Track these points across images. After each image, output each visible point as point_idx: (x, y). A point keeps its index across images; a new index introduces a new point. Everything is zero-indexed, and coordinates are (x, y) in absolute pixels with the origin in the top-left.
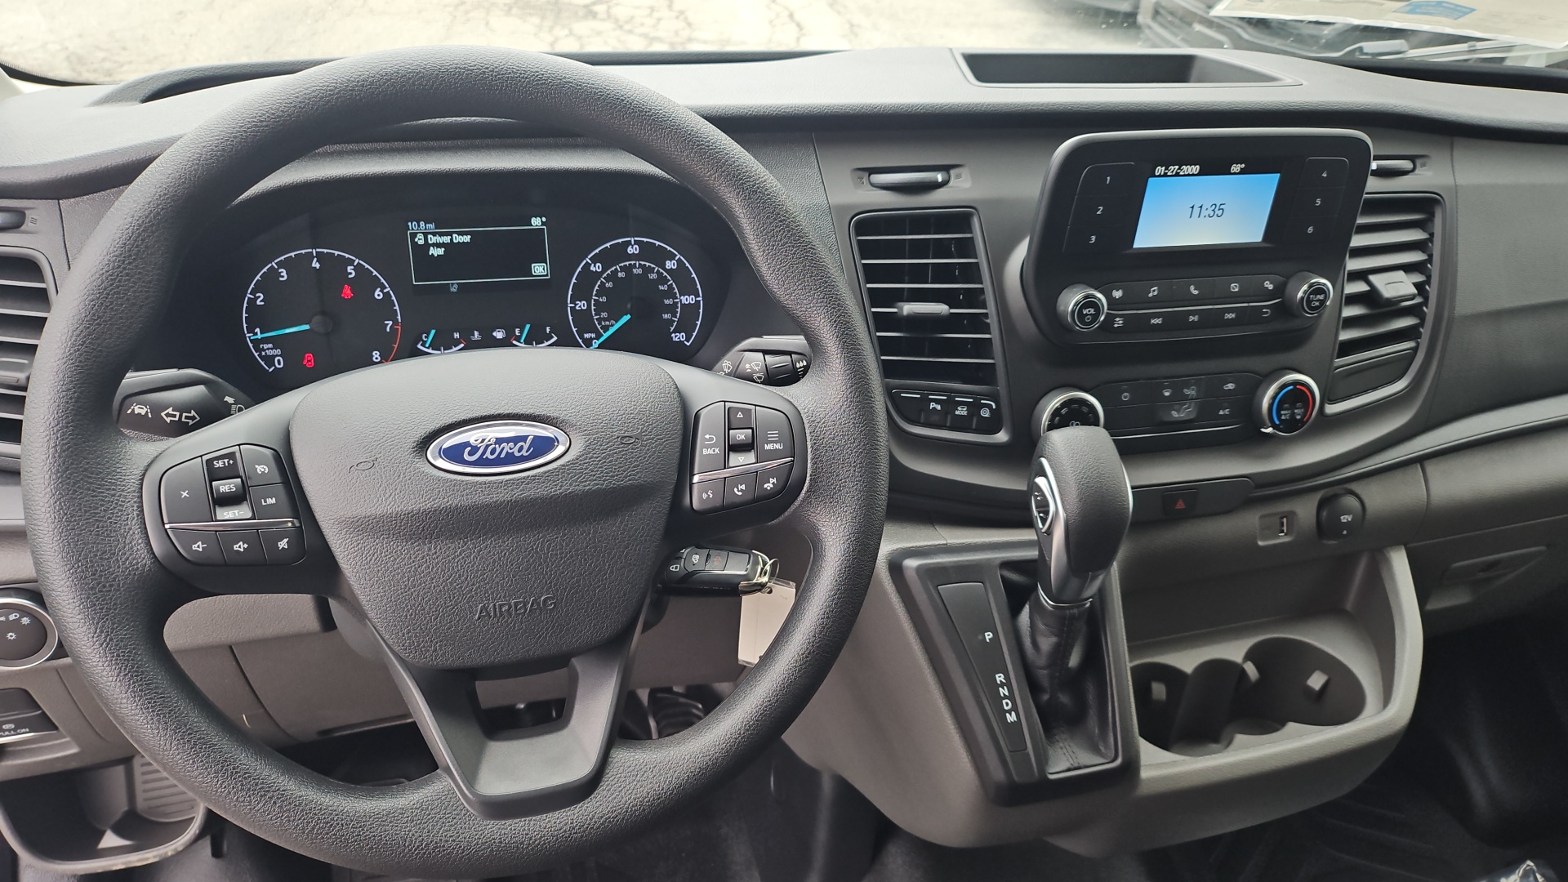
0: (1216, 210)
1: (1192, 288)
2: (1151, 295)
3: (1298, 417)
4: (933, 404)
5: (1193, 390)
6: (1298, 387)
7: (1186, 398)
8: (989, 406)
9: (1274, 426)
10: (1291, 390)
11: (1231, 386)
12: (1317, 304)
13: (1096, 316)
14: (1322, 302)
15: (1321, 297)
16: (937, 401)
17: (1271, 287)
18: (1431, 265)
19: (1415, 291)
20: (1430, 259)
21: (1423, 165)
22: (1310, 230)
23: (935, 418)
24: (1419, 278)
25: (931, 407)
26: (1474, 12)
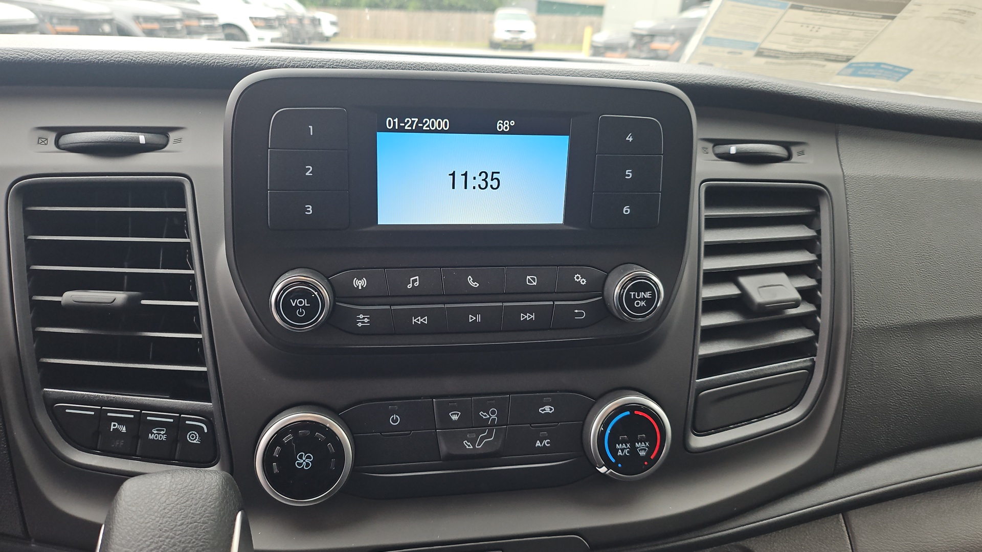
0: (489, 179)
1: (470, 280)
2: (410, 286)
3: (642, 453)
4: (114, 426)
5: (493, 413)
6: (636, 412)
7: (483, 424)
8: (199, 429)
9: (609, 465)
10: (628, 416)
11: (548, 409)
12: (643, 303)
13: (312, 311)
14: (650, 302)
15: (648, 295)
16: (121, 421)
17: (583, 282)
18: (821, 267)
19: (797, 296)
20: (819, 261)
21: (801, 153)
22: (626, 210)
23: (119, 443)
24: (807, 282)
25: (112, 427)
26: (912, 73)
